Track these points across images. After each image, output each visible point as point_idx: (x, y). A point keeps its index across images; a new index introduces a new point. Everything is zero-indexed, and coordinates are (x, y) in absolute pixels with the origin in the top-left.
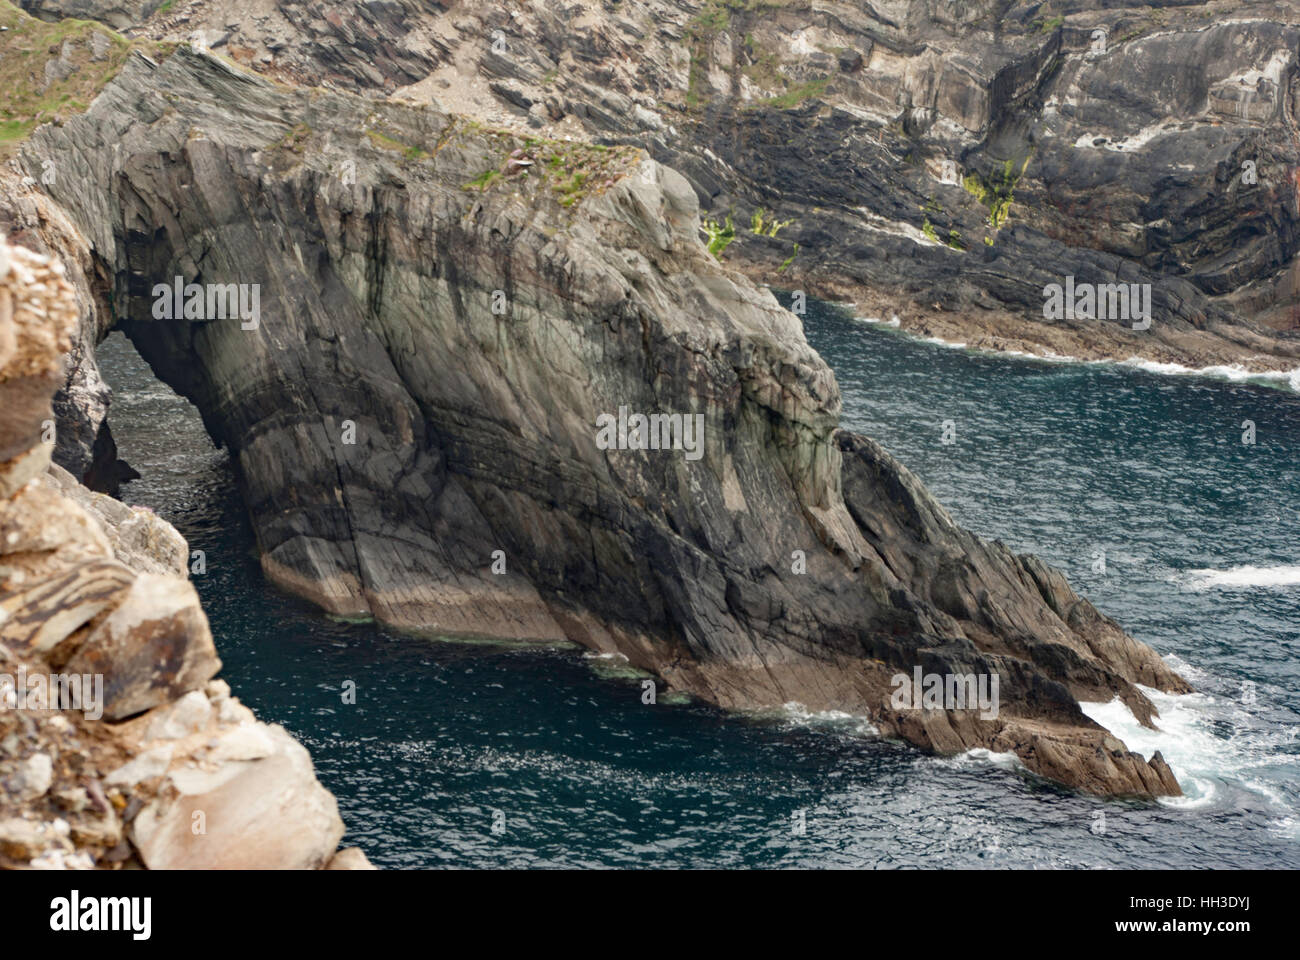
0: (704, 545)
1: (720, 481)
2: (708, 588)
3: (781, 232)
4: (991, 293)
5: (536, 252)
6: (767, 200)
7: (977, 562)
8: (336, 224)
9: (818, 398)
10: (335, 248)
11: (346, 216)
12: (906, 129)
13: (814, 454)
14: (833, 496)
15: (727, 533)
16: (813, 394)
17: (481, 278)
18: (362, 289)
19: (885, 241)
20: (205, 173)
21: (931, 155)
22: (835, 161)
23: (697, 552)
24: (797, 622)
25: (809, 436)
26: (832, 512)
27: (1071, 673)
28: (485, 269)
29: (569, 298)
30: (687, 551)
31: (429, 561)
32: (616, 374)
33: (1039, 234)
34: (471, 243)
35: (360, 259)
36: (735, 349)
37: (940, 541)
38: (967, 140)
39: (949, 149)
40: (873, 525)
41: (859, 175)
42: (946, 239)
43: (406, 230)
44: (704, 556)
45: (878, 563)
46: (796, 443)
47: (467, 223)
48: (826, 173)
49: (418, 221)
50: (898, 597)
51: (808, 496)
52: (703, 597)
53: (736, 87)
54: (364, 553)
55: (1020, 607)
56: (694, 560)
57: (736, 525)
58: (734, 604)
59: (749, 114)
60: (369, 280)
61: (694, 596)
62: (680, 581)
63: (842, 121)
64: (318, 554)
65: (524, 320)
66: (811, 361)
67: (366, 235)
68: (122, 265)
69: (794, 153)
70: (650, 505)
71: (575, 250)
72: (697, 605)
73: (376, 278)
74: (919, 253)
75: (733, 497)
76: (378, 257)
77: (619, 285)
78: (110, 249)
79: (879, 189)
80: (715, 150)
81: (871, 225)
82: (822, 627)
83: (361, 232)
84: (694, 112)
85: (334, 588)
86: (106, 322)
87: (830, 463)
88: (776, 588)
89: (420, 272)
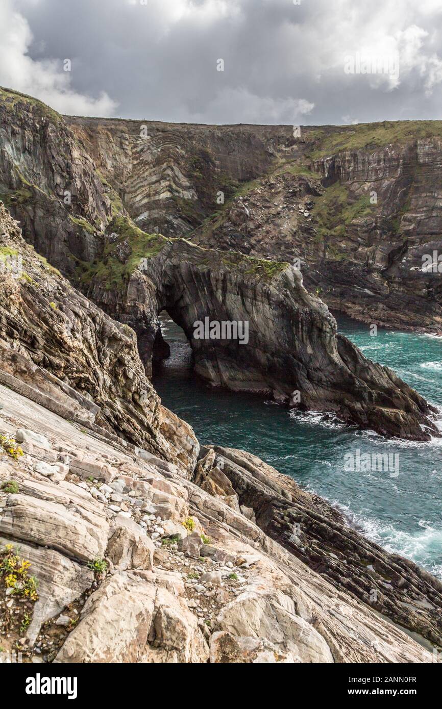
0: (302, 362)
1: (306, 346)
2: (302, 373)
3: (335, 291)
4: (387, 306)
5: (262, 288)
6: (331, 283)
7: (371, 368)
8: (215, 282)
9: (331, 325)
10: (214, 288)
11: (217, 280)
12: (367, 265)
13: (330, 339)
14: (335, 350)
15: (308, 359)
16: (330, 324)
17: (248, 295)
18: (221, 299)
19: (360, 293)
20: (183, 271)
21: (373, 272)
22: (349, 274)
23: (300, 363)
24: (325, 382)
25: (329, 335)
26: (335, 354)
27: (394, 395)
28: (250, 293)
29: (269, 300)
30: (298, 364)
31: (236, 366)
32: (281, 319)
33: (400, 292)
34: (247, 287)
35: (220, 291)
36: (310, 314)
37: (361, 362)
38: (383, 268)
39: (378, 270)
40: (345, 358)
41: (355, 277)
42: (376, 293)
43: (231, 284)
44: (301, 365)
45: (346, 367)
46: (326, 337)
47: (245, 282)
48: (346, 276)
49: (234, 281)
50: (350, 376)
51: (328, 350)
52: (302, 375)
53: (325, 255)
54: (219, 363)
55: (382, 379)
56: (299, 365)
57: (310, 357)
58: (309, 377)
59: (328, 262)
60: (223, 297)
61: (299, 375)
62: (296, 371)
63: (351, 263)
64: (209, 364)
65: (258, 305)
66: (330, 316)
67: (221, 285)
68: (165, 292)
69: (338, 272)
70: (288, 352)
71: (271, 288)
72: (299, 377)
73: (224, 296)
74: (369, 296)
75: (310, 350)
76: (224, 290)
77: (282, 297)
78: (161, 288)
79: (360, 281)
80: (319, 271)
81: (357, 288)
82: (331, 383)
83: (220, 285)
84: (314, 262)
85: (212, 374)
86: (160, 307)
87: (334, 342)
88: (320, 374)
89: (234, 294)
